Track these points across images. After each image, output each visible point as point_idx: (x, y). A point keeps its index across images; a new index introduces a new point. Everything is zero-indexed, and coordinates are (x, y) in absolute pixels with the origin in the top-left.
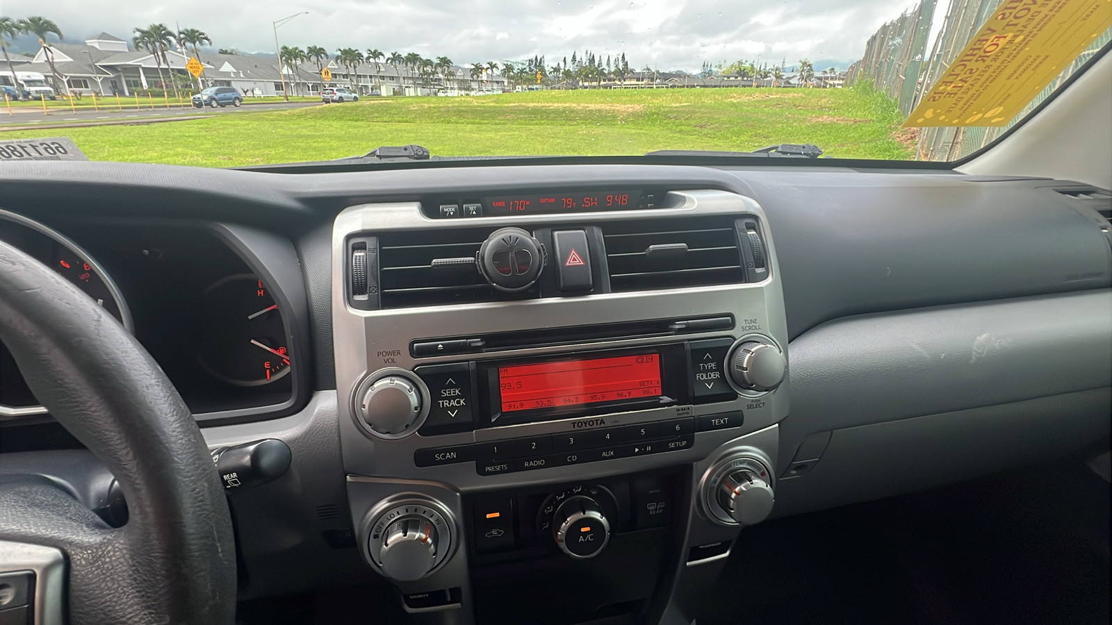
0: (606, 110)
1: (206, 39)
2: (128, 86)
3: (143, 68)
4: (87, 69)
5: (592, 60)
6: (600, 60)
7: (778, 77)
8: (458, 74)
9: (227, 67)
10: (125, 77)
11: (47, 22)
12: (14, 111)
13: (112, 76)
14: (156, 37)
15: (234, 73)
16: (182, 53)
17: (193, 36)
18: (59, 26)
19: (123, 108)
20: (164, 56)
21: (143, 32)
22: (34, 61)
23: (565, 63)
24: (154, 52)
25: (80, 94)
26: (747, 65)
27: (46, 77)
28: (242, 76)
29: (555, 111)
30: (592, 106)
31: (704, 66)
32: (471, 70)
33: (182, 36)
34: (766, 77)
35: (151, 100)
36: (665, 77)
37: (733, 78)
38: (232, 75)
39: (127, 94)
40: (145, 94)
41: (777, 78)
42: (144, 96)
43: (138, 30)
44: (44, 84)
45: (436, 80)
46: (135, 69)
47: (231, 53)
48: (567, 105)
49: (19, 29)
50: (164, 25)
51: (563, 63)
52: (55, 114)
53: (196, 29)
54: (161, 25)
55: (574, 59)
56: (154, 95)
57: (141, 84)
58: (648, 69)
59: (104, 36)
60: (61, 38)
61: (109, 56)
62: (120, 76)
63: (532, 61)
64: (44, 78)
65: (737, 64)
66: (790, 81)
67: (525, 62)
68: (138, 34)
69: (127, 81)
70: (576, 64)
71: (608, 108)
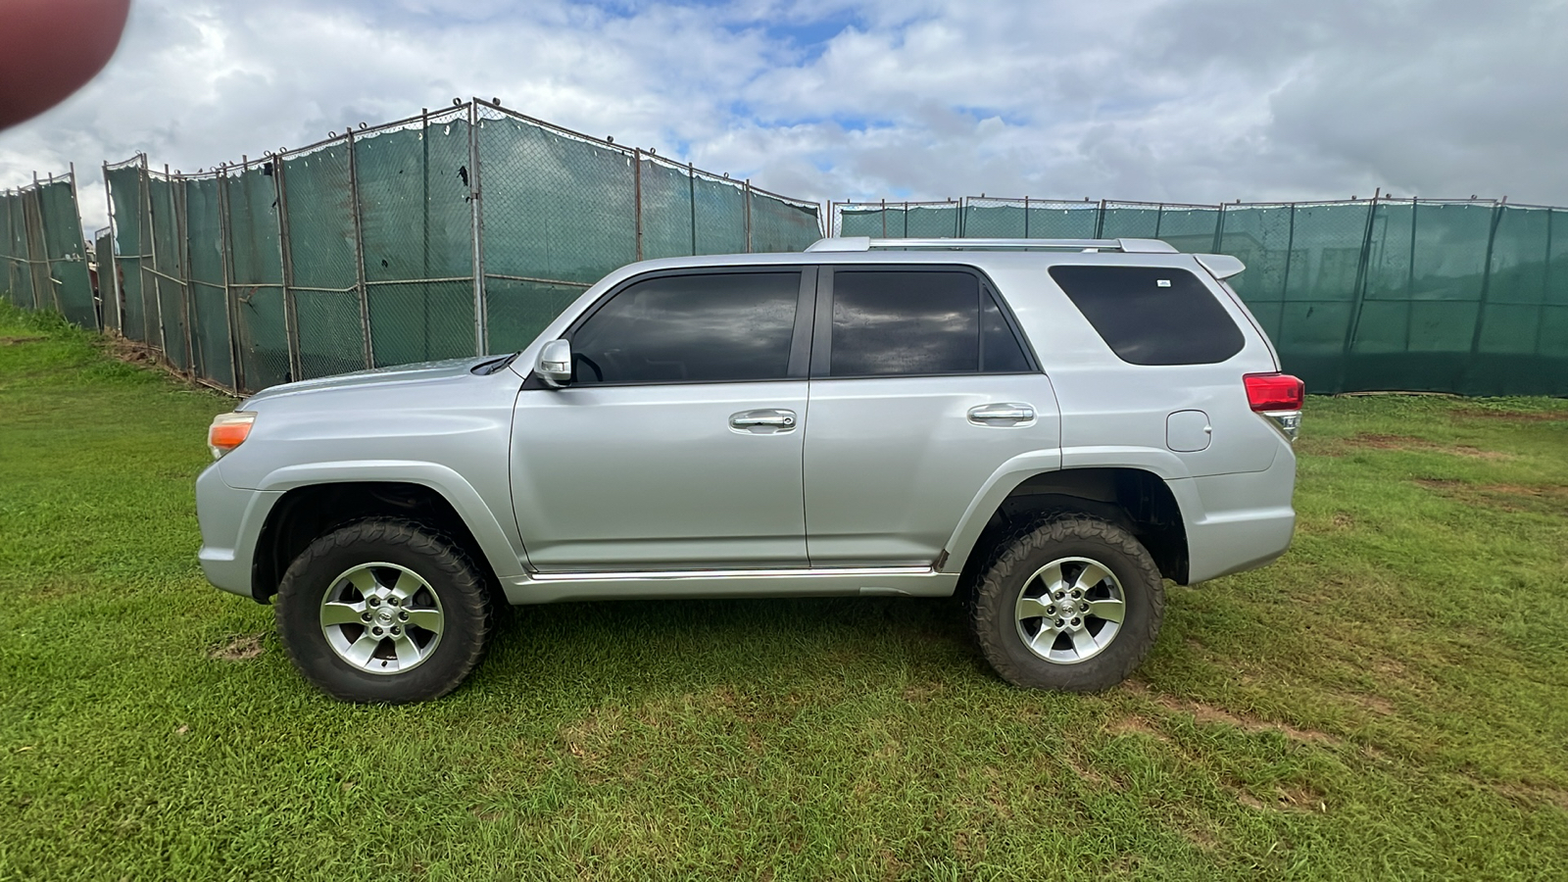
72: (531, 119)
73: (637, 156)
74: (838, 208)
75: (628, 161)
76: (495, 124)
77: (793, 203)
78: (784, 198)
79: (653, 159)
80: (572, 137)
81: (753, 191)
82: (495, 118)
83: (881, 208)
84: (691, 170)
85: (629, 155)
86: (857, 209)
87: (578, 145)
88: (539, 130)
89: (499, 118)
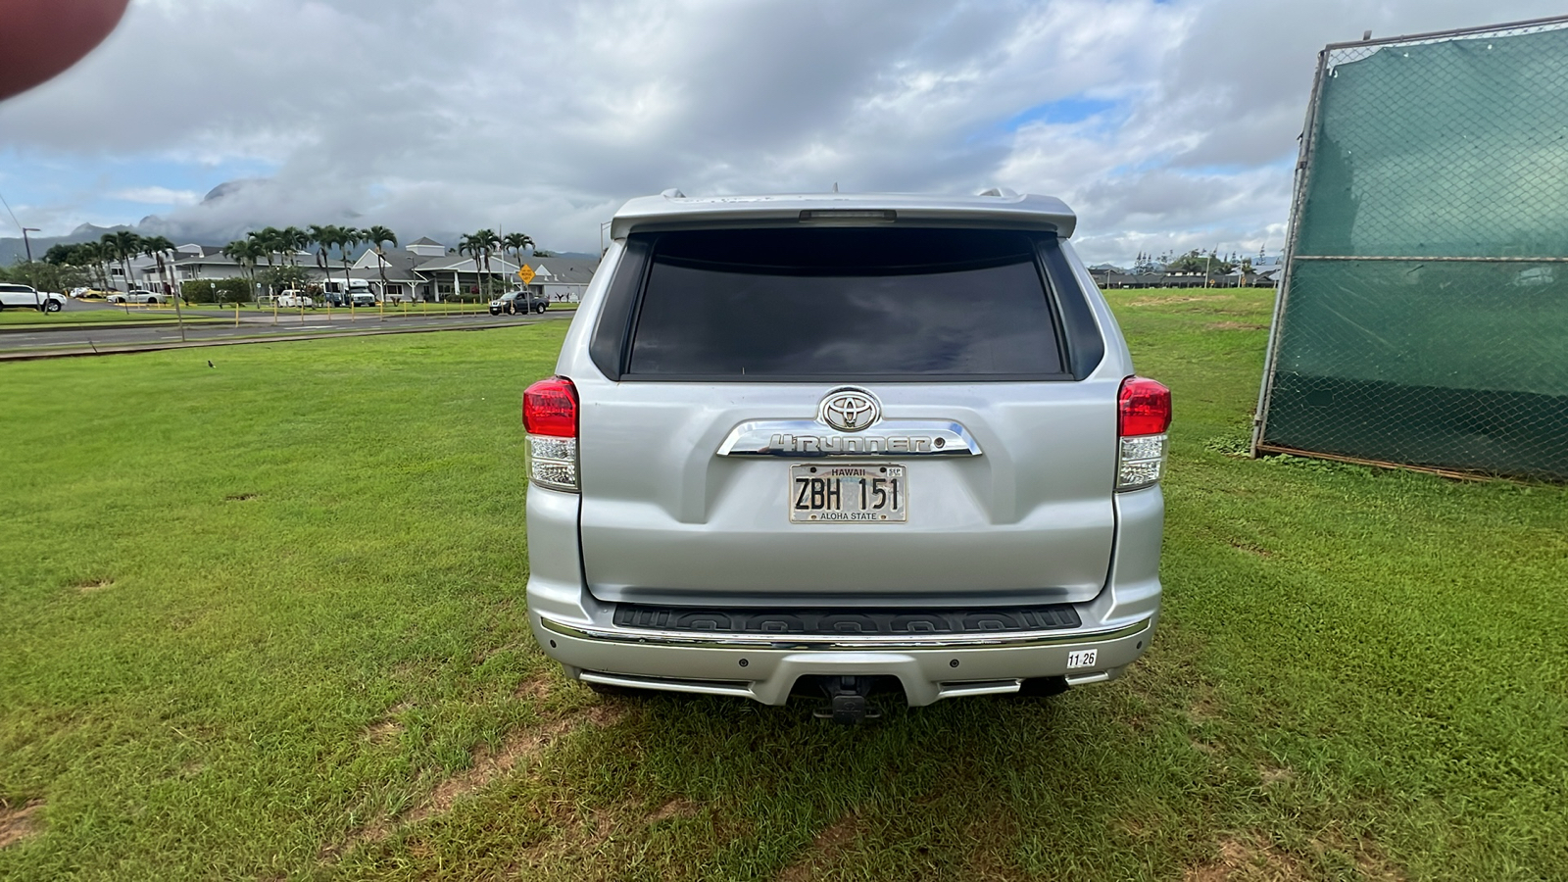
1: (530, 242)
2: (439, 291)
3: (459, 274)
4: (405, 274)
7: (1249, 272)
9: (542, 271)
10: (439, 282)
11: (386, 231)
12: (356, 318)
13: (427, 281)
14: (483, 242)
15: (548, 277)
16: (500, 257)
17: (517, 240)
18: (396, 236)
19: (448, 314)
20: (486, 261)
21: (470, 238)
22: (354, 267)
24: (477, 258)
25: (399, 300)
26: (1206, 256)
27: (369, 283)
28: (556, 279)
31: (1139, 258)
33: (507, 240)
34: (1229, 272)
35: (462, 306)
37: (1180, 274)
38: (546, 279)
39: (437, 299)
40: (457, 300)
41: (1246, 273)
42: (455, 302)
43: (465, 236)
44: (367, 290)
46: (451, 274)
47: (546, 256)
49: (361, 238)
50: (492, 231)
52: (388, 319)
53: (522, 233)
54: (489, 231)
56: (467, 301)
57: (454, 289)
59: (425, 241)
60: (395, 246)
61: (425, 261)
62: (434, 281)
64: (368, 285)
65: (1189, 254)
66: (1270, 277)
68: (466, 240)
69: (439, 287)
72: (1429, 36)
80: (1533, 30)
82: (1360, 58)
87: (1549, 37)
88: (1449, 45)
89: (1367, 54)
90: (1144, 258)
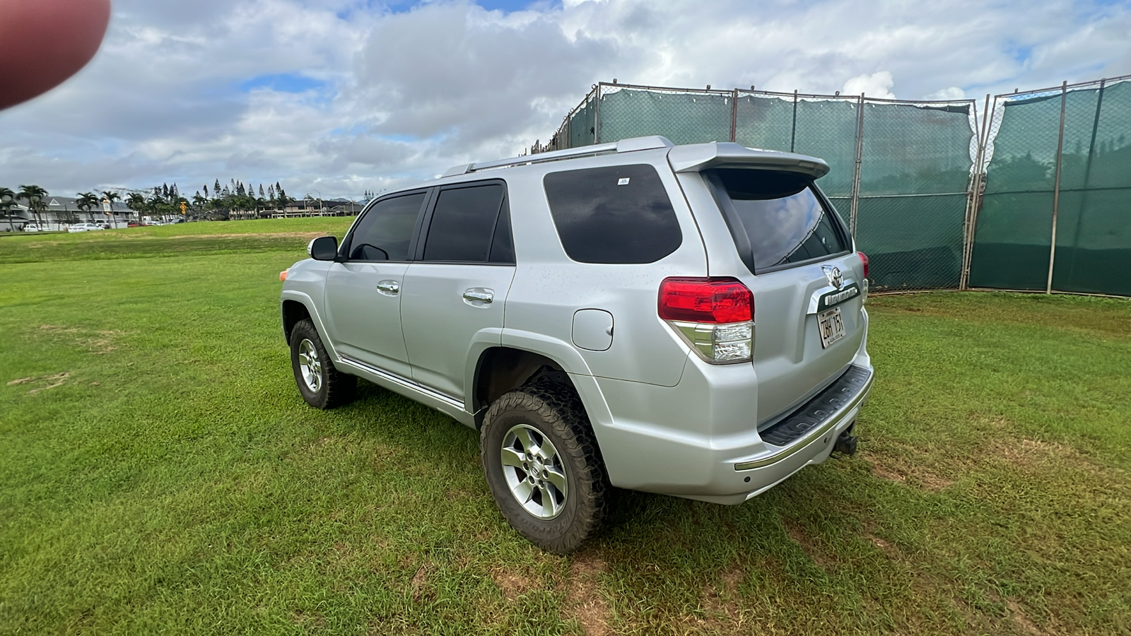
0: (292, 238)
5: (241, 189)
6: (251, 188)
8: (51, 204)
23: (206, 191)
29: (234, 241)
30: (274, 235)
31: (366, 194)
32: (78, 200)
36: (330, 204)
45: (13, 212)
48: (246, 235)
51: (204, 192)
55: (217, 187)
58: (310, 198)
63: (160, 190)
67: (149, 191)
70: (221, 193)
71: (292, 236)
72: (639, 87)
73: (737, 95)
74: (1001, 101)
75: (726, 100)
76: (613, 96)
77: (929, 105)
78: (915, 102)
79: (752, 95)
80: (674, 93)
81: (870, 102)
82: (613, 92)
83: (1061, 92)
84: (796, 96)
85: (727, 95)
86: (1026, 97)
87: (679, 97)
88: (646, 93)
89: (616, 91)
90: (369, 194)
